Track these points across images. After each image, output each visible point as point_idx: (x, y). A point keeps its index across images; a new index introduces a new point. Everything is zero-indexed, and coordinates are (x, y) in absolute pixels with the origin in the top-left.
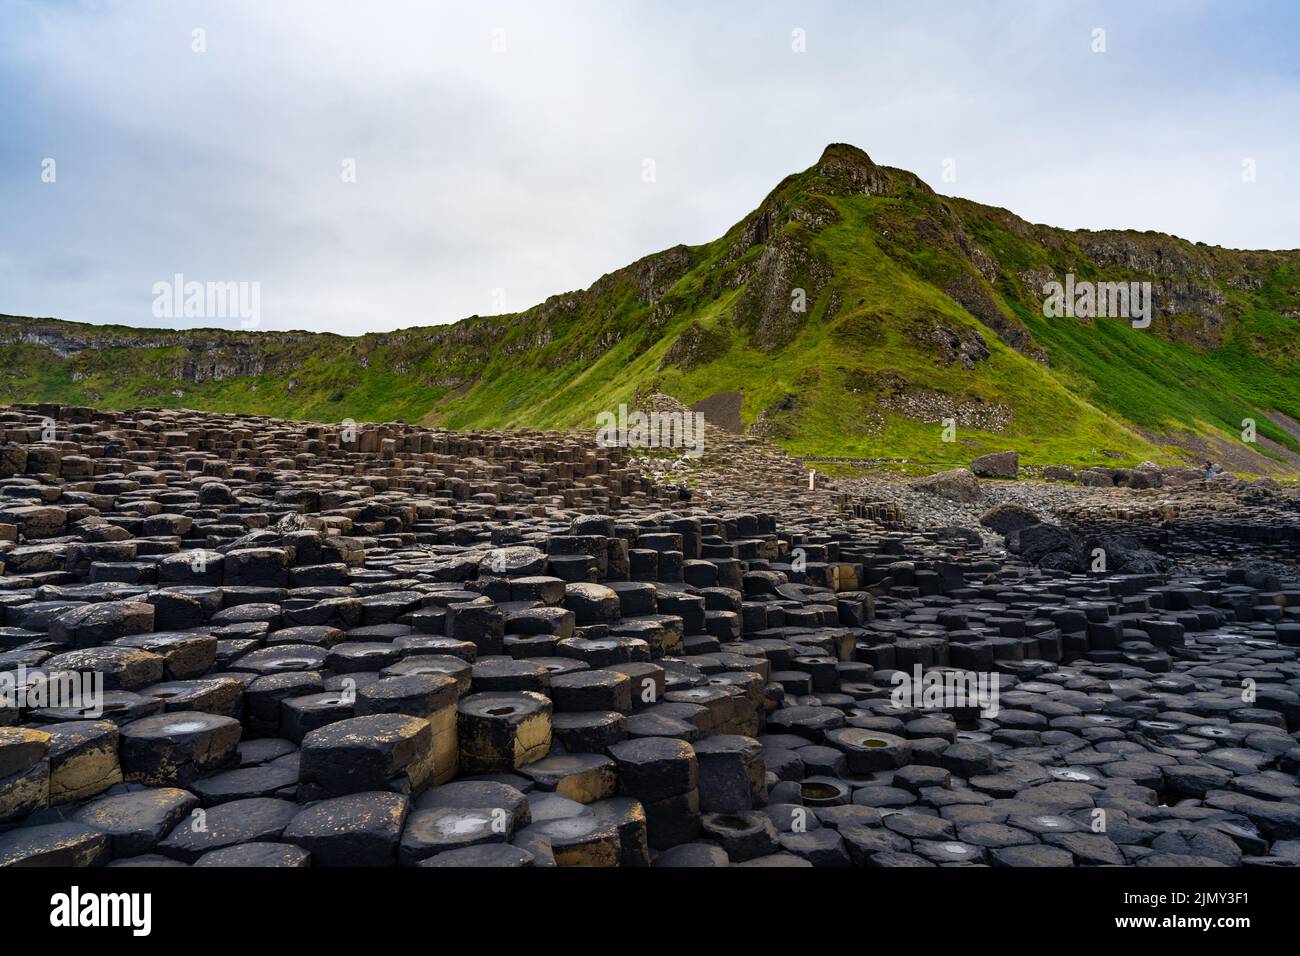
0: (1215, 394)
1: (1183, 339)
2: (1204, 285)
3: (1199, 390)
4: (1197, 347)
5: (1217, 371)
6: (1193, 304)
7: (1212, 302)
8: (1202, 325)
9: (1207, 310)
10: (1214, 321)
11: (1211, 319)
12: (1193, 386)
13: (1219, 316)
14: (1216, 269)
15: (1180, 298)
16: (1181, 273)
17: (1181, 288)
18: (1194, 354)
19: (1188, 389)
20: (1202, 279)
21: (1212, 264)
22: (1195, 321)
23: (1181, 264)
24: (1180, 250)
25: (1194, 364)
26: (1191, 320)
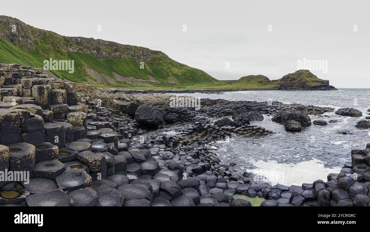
0: (30, 62)
1: (23, 48)
2: (29, 34)
3: (26, 60)
4: (27, 50)
5: (31, 56)
6: (26, 39)
7: (31, 39)
8: (28, 45)
9: (29, 41)
10: (31, 44)
11: (30, 43)
12: (24, 59)
13: (32, 43)
14: (32, 32)
15: (23, 37)
16: (23, 30)
17: (23, 34)
18: (25, 52)
19: (23, 59)
20: (28, 33)
21: (31, 30)
22: (26, 43)
23: (23, 28)
24: (23, 25)
25: (26, 54)
26: (25, 43)
